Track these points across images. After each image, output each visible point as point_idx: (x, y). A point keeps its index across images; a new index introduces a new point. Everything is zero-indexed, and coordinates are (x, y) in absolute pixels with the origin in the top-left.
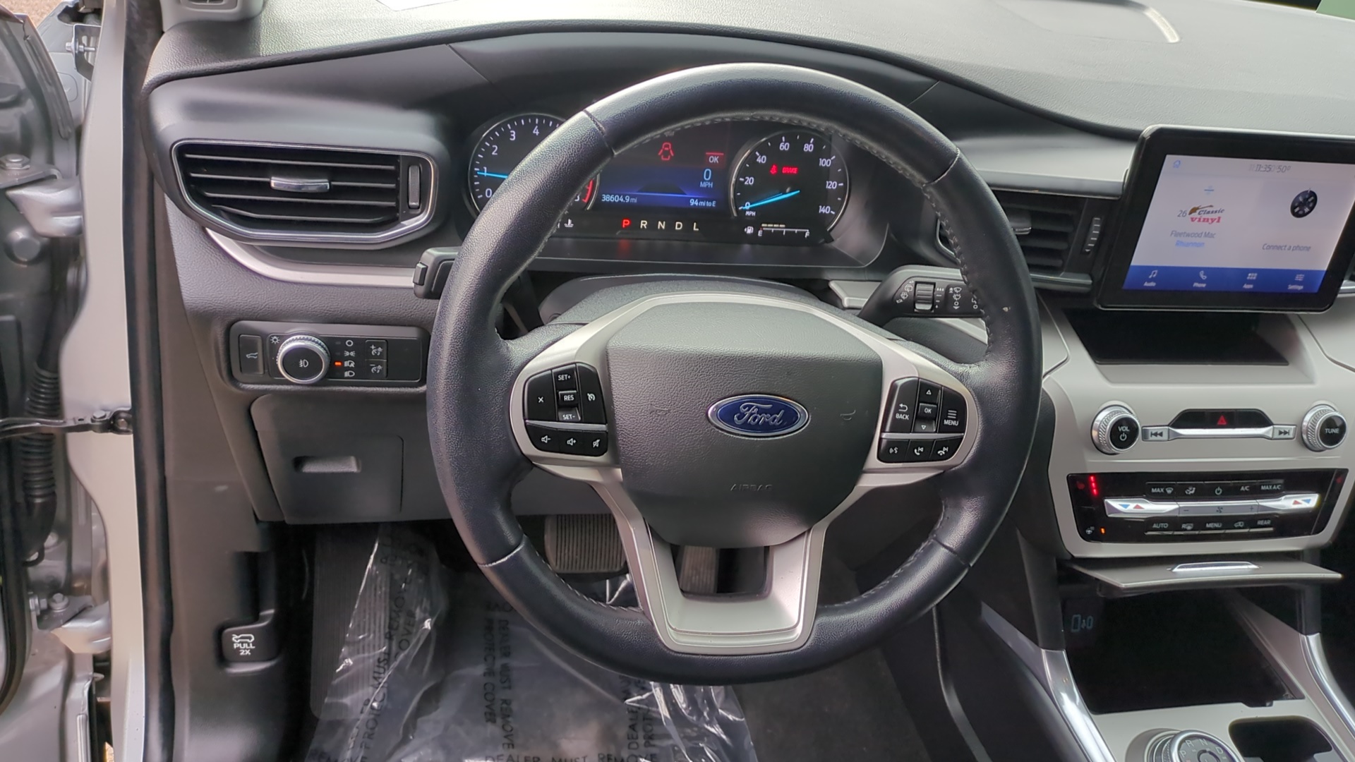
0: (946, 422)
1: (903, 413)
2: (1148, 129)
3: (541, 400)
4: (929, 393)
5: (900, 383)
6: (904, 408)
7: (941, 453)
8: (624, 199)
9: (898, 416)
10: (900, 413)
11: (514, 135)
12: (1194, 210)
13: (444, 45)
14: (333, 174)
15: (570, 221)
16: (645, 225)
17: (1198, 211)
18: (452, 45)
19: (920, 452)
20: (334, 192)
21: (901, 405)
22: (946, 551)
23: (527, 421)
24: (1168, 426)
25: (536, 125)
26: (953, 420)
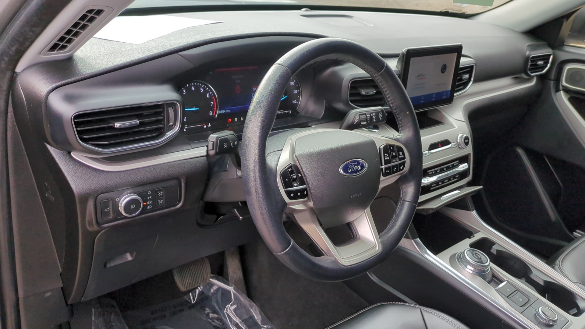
0: (400, 157)
1: (387, 157)
2: (404, 50)
3: (287, 180)
4: (392, 148)
5: (382, 147)
6: (387, 155)
7: (401, 168)
8: (226, 111)
9: (386, 159)
10: (386, 157)
11: (185, 92)
12: (419, 76)
13: (176, 54)
14: (138, 116)
15: (209, 124)
16: (236, 120)
17: (420, 76)
18: (179, 53)
19: (395, 169)
20: (142, 124)
21: (386, 154)
22: (408, 202)
23: (285, 189)
24: (428, 150)
25: (192, 86)
26: (402, 155)
